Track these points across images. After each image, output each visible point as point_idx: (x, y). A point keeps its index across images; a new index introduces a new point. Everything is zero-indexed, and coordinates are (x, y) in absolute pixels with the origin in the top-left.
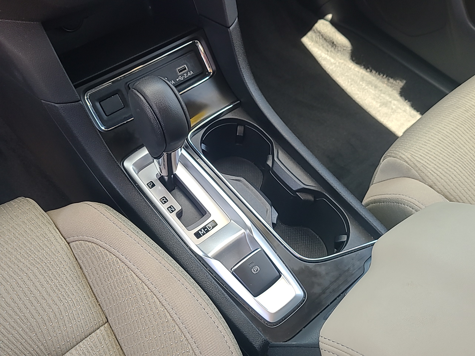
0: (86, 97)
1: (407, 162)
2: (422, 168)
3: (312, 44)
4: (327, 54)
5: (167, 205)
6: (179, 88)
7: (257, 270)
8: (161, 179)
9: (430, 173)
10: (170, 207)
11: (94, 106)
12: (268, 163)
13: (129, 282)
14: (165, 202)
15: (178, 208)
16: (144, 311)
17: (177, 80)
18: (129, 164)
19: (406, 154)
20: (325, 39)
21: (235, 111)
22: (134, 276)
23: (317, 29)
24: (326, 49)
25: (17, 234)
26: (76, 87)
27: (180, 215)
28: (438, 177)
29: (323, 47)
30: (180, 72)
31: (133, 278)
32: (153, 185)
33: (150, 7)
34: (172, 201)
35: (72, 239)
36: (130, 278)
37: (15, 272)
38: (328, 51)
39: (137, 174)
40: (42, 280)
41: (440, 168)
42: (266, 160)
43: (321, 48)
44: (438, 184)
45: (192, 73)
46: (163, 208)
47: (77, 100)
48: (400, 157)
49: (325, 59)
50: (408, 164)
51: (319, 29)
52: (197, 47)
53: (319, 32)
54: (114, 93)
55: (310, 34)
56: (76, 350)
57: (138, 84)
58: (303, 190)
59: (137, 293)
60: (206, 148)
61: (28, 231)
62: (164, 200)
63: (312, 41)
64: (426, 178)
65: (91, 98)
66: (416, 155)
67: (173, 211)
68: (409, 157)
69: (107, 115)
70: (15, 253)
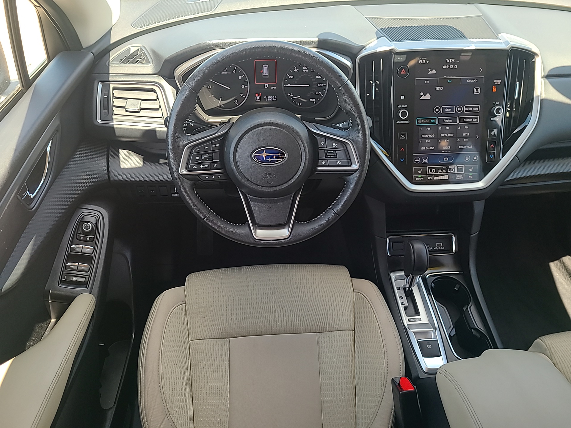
0: (388, 238)
1: (546, 345)
2: (553, 352)
3: (556, 269)
4: (564, 281)
5: (402, 301)
6: (431, 253)
7: (430, 347)
8: (405, 289)
9: (557, 357)
10: (403, 302)
11: (389, 244)
12: (464, 308)
13: (371, 318)
14: (401, 299)
15: (406, 304)
16: (372, 332)
17: (434, 248)
18: (393, 276)
19: (548, 341)
20: (566, 270)
21: (458, 276)
22: (375, 316)
23: (563, 261)
24: (565, 277)
25: (337, 278)
26: (386, 232)
27: (406, 308)
28: (561, 361)
29: (563, 275)
30: (438, 245)
31: (374, 317)
32: (400, 289)
33: (438, 210)
34: (405, 300)
35: (356, 291)
36: (372, 316)
37: (331, 291)
38: (566, 279)
39: (395, 281)
40: (339, 299)
41: (565, 357)
42: (464, 307)
43: (561, 275)
44: (559, 364)
45: (443, 248)
46: (399, 301)
47: (384, 237)
48: (544, 341)
49: (562, 283)
50: (547, 347)
51: (564, 261)
52: (452, 238)
53: (564, 263)
54: (401, 242)
55: (556, 262)
56: (339, 332)
57: (413, 242)
58: (476, 329)
59: (372, 323)
60: (434, 286)
61: (342, 279)
62: (401, 298)
63: (557, 267)
64: (553, 358)
65: (390, 239)
66: (554, 344)
67: (403, 304)
68: (549, 343)
69: (394, 249)
70: (334, 284)
